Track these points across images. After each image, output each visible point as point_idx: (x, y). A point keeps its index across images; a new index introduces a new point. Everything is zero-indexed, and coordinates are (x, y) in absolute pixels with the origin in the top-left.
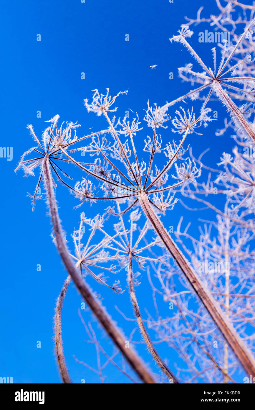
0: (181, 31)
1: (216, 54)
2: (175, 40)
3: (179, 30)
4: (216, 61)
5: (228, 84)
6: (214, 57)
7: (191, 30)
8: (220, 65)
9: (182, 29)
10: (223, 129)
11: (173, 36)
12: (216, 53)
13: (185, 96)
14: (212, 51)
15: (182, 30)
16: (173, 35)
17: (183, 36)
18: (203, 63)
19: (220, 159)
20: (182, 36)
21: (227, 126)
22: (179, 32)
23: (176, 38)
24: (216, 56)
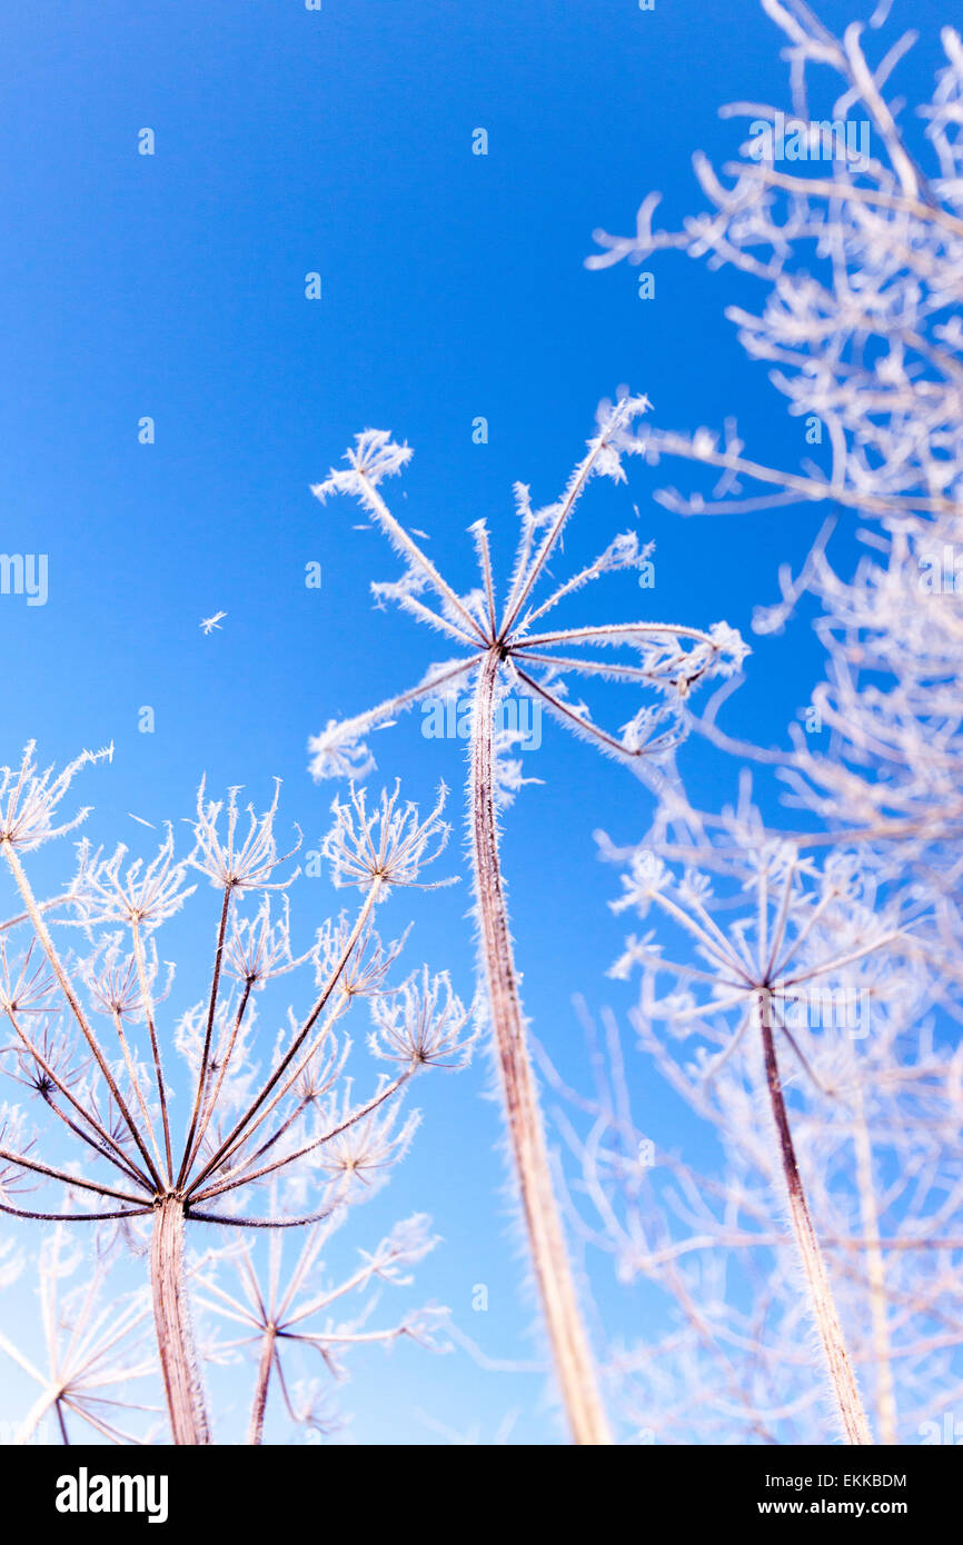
0: (355, 453)
1: (487, 547)
2: (341, 487)
3: (350, 450)
4: (493, 574)
5: (551, 655)
6: (483, 556)
7: (400, 444)
8: (512, 583)
9: (358, 445)
10: (778, 608)
11: (330, 473)
12: (490, 543)
13: (400, 702)
14: (473, 533)
15: (361, 449)
16: (332, 470)
17: (362, 472)
18: (444, 584)
19: (620, 885)
20: (360, 475)
21: (791, 593)
22: (348, 460)
23: (340, 480)
24: (488, 554)
